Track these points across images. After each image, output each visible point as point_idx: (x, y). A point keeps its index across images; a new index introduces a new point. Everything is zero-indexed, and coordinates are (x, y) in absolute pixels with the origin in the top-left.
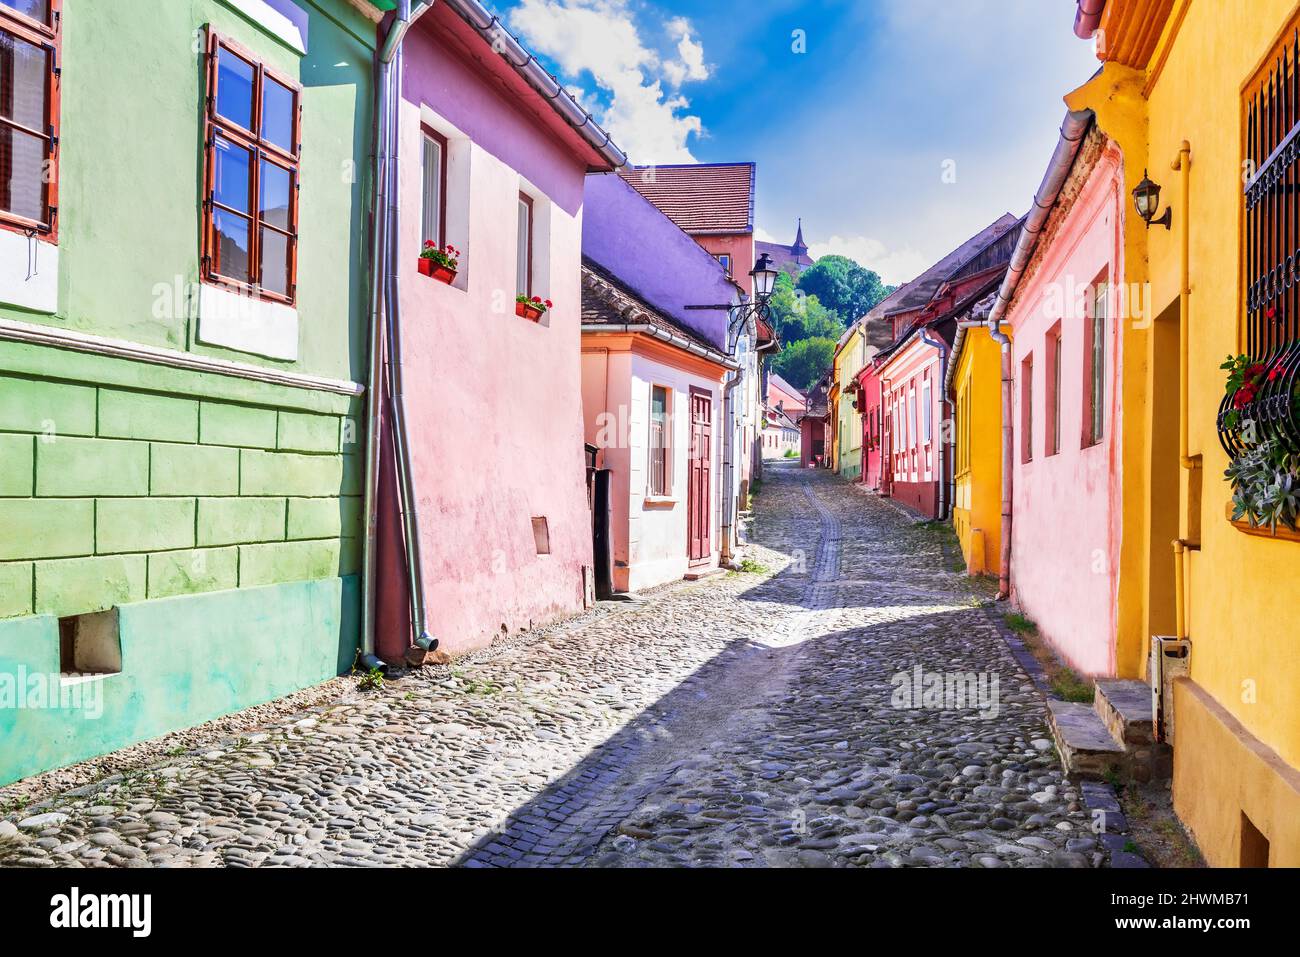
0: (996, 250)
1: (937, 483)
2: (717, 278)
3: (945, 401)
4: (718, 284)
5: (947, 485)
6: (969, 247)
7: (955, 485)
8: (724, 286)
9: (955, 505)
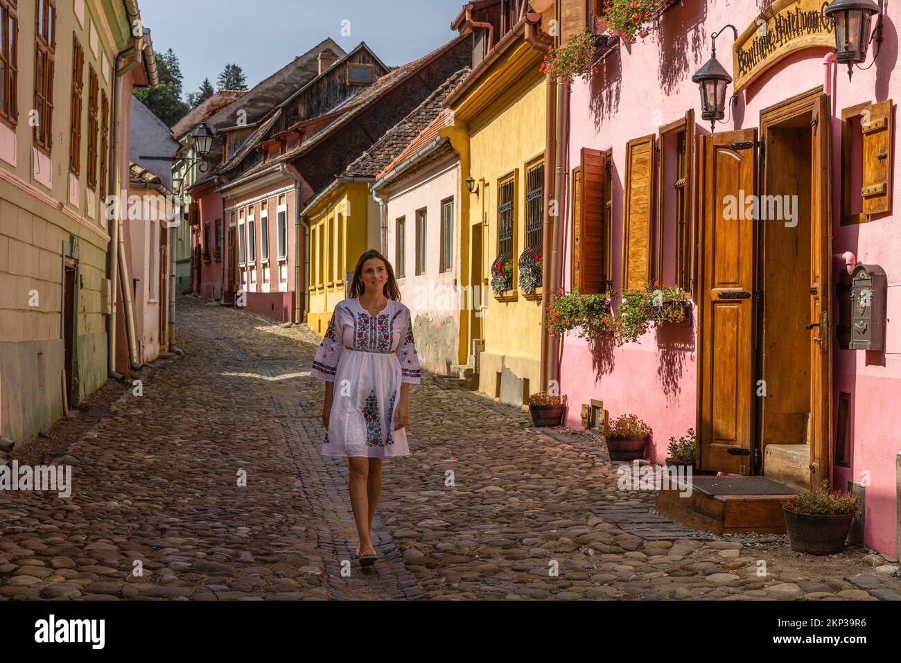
0: (326, 82)
1: (294, 294)
2: (165, 136)
3: (300, 224)
4: (165, 142)
5: (303, 295)
6: (293, 68)
7: (309, 294)
8: (170, 143)
9: (309, 311)
